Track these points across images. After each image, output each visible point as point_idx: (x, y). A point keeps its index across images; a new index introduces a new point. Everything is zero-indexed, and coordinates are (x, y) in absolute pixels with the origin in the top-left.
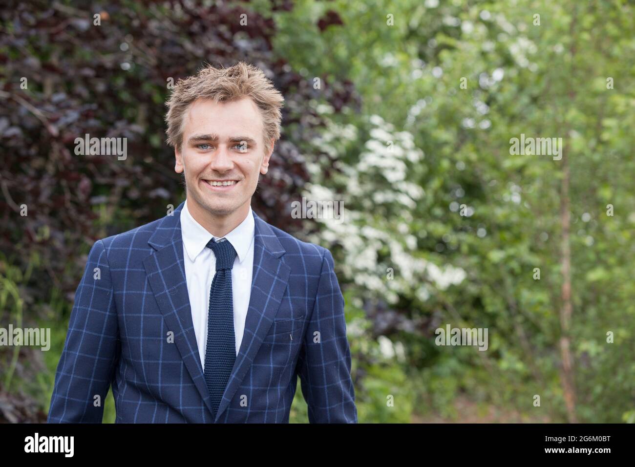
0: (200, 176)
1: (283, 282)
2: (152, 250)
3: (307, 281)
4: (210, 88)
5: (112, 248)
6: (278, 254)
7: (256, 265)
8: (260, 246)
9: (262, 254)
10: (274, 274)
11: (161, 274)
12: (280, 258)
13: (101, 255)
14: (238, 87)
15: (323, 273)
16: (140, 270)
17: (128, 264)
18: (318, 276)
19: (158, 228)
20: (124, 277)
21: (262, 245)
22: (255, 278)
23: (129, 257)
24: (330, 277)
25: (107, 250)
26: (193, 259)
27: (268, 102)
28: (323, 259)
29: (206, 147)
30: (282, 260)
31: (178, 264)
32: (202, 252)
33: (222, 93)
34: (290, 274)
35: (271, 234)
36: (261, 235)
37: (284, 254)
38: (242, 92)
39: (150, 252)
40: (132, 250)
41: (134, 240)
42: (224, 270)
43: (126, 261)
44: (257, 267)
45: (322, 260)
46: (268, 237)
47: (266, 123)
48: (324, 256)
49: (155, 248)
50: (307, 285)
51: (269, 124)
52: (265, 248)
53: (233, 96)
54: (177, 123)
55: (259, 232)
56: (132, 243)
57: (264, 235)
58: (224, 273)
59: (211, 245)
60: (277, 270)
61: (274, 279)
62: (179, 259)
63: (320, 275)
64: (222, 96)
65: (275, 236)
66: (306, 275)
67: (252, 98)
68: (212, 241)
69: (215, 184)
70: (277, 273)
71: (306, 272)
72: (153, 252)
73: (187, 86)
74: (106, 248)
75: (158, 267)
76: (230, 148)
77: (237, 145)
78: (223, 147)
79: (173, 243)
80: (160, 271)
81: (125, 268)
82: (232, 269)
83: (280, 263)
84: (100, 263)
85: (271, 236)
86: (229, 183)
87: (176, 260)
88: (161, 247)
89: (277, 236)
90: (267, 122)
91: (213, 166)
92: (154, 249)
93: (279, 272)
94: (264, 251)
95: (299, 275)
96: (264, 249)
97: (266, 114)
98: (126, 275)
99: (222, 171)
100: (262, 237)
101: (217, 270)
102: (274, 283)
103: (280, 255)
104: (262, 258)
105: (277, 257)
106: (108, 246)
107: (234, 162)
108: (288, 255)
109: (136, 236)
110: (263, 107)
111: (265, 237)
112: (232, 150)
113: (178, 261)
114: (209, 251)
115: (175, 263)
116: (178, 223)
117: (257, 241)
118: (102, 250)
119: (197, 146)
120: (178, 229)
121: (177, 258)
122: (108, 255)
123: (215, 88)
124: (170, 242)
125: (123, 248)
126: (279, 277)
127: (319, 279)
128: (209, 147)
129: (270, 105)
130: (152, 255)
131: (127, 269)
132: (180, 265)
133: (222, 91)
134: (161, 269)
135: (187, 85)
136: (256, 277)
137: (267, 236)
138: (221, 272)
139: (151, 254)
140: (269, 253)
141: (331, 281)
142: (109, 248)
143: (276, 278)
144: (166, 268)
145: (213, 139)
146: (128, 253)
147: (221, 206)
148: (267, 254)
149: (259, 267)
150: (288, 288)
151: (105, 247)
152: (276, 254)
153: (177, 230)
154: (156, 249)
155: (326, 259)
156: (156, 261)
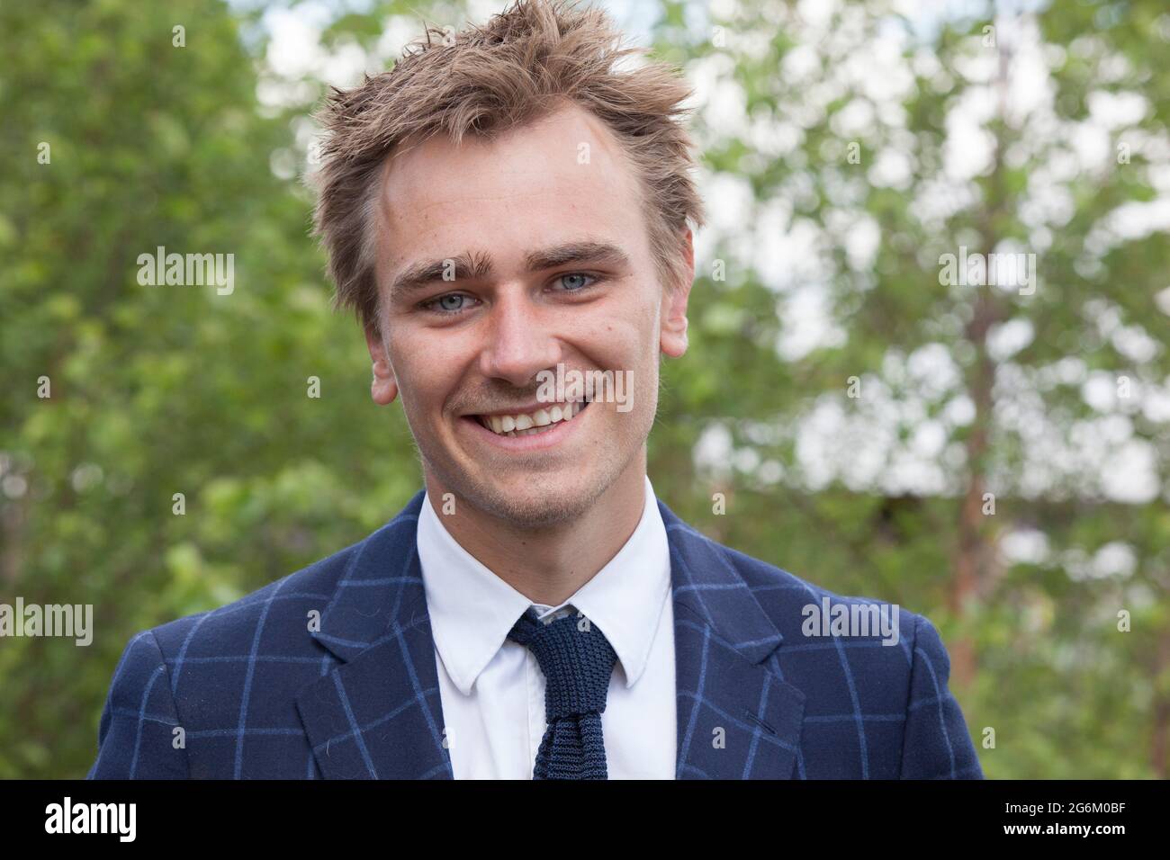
0: (453, 405)
1: (783, 744)
2: (326, 660)
3: (862, 736)
4: (430, 95)
5: (190, 660)
6: (757, 648)
7: (689, 694)
8: (693, 625)
9: (705, 651)
10: (752, 718)
11: (361, 743)
12: (765, 660)
13: (150, 684)
14: (526, 74)
15: (915, 705)
16: (288, 731)
17: (243, 714)
18: (901, 717)
19: (344, 583)
20: (233, 758)
21: (702, 621)
22: (688, 740)
23: (247, 688)
24: (941, 715)
25: (170, 666)
26: (465, 685)
27: (643, 109)
28: (914, 655)
29: (457, 304)
30: (772, 671)
31: (417, 707)
32: (497, 657)
33: (473, 104)
34: (805, 714)
35: (732, 581)
36: (694, 587)
37: (779, 646)
38: (541, 86)
39: (319, 667)
40: (258, 664)
41: (264, 629)
42: (575, 717)
43: (240, 701)
44: (692, 701)
45: (909, 656)
46: (718, 592)
47: (649, 181)
48: (914, 645)
49: (336, 652)
50: (864, 749)
51: (661, 184)
52: (712, 631)
53: (515, 108)
54: (349, 238)
55: (689, 575)
56: (257, 638)
57: (705, 587)
58: (578, 729)
59: (525, 633)
60: (757, 705)
61: (750, 736)
62: (424, 687)
63: (908, 714)
64: (477, 111)
65: (744, 585)
66: (858, 717)
67: (585, 102)
68: (528, 617)
69: (509, 424)
70: (761, 715)
71: (857, 706)
72: (331, 668)
73: (356, 106)
74: (170, 660)
75: (351, 718)
76: (537, 294)
77: (563, 277)
78: (512, 293)
79: (398, 632)
80: (357, 732)
81: (236, 726)
82: (603, 710)
83: (768, 679)
84: (147, 711)
85: (730, 586)
86: (556, 415)
87: (411, 694)
88: (361, 649)
89: (749, 585)
90: (653, 176)
91: (486, 363)
92: (333, 655)
93: (767, 711)
94: (712, 642)
95: (836, 718)
96: (708, 634)
97: (643, 149)
98: (239, 752)
99: (522, 376)
100: (701, 592)
101: (552, 719)
102: (752, 753)
103: (767, 651)
104: (704, 667)
105: (757, 659)
106: (175, 655)
107: (559, 338)
108: (790, 649)
109: (270, 613)
110: (632, 128)
111: (710, 592)
112: (545, 297)
113: (420, 696)
114: (518, 656)
115: (409, 703)
116: (409, 561)
117: (682, 607)
118: (155, 666)
119: (425, 305)
120: (412, 580)
121: (416, 685)
122: (175, 683)
123: (446, 89)
124: (387, 631)
125: (227, 659)
126: (769, 729)
127: (904, 726)
128: (467, 302)
129: (653, 117)
130: (329, 675)
131: (242, 731)
132: (425, 708)
133: (472, 96)
134: (361, 724)
135: (358, 100)
136: (689, 734)
137: (714, 587)
138: (566, 725)
139: (324, 672)
140: (730, 647)
141: (944, 728)
142: (180, 660)
143: (758, 733)
144: (378, 722)
145: (473, 272)
146: (244, 673)
147: (542, 502)
148: (718, 652)
149: (699, 698)
150: (800, 765)
151: (164, 657)
152: (750, 648)
153: (407, 587)
154: (342, 657)
155: (925, 656)
156: (343, 695)
